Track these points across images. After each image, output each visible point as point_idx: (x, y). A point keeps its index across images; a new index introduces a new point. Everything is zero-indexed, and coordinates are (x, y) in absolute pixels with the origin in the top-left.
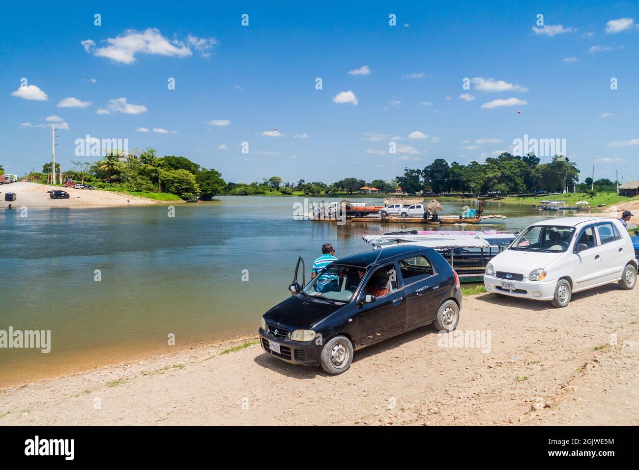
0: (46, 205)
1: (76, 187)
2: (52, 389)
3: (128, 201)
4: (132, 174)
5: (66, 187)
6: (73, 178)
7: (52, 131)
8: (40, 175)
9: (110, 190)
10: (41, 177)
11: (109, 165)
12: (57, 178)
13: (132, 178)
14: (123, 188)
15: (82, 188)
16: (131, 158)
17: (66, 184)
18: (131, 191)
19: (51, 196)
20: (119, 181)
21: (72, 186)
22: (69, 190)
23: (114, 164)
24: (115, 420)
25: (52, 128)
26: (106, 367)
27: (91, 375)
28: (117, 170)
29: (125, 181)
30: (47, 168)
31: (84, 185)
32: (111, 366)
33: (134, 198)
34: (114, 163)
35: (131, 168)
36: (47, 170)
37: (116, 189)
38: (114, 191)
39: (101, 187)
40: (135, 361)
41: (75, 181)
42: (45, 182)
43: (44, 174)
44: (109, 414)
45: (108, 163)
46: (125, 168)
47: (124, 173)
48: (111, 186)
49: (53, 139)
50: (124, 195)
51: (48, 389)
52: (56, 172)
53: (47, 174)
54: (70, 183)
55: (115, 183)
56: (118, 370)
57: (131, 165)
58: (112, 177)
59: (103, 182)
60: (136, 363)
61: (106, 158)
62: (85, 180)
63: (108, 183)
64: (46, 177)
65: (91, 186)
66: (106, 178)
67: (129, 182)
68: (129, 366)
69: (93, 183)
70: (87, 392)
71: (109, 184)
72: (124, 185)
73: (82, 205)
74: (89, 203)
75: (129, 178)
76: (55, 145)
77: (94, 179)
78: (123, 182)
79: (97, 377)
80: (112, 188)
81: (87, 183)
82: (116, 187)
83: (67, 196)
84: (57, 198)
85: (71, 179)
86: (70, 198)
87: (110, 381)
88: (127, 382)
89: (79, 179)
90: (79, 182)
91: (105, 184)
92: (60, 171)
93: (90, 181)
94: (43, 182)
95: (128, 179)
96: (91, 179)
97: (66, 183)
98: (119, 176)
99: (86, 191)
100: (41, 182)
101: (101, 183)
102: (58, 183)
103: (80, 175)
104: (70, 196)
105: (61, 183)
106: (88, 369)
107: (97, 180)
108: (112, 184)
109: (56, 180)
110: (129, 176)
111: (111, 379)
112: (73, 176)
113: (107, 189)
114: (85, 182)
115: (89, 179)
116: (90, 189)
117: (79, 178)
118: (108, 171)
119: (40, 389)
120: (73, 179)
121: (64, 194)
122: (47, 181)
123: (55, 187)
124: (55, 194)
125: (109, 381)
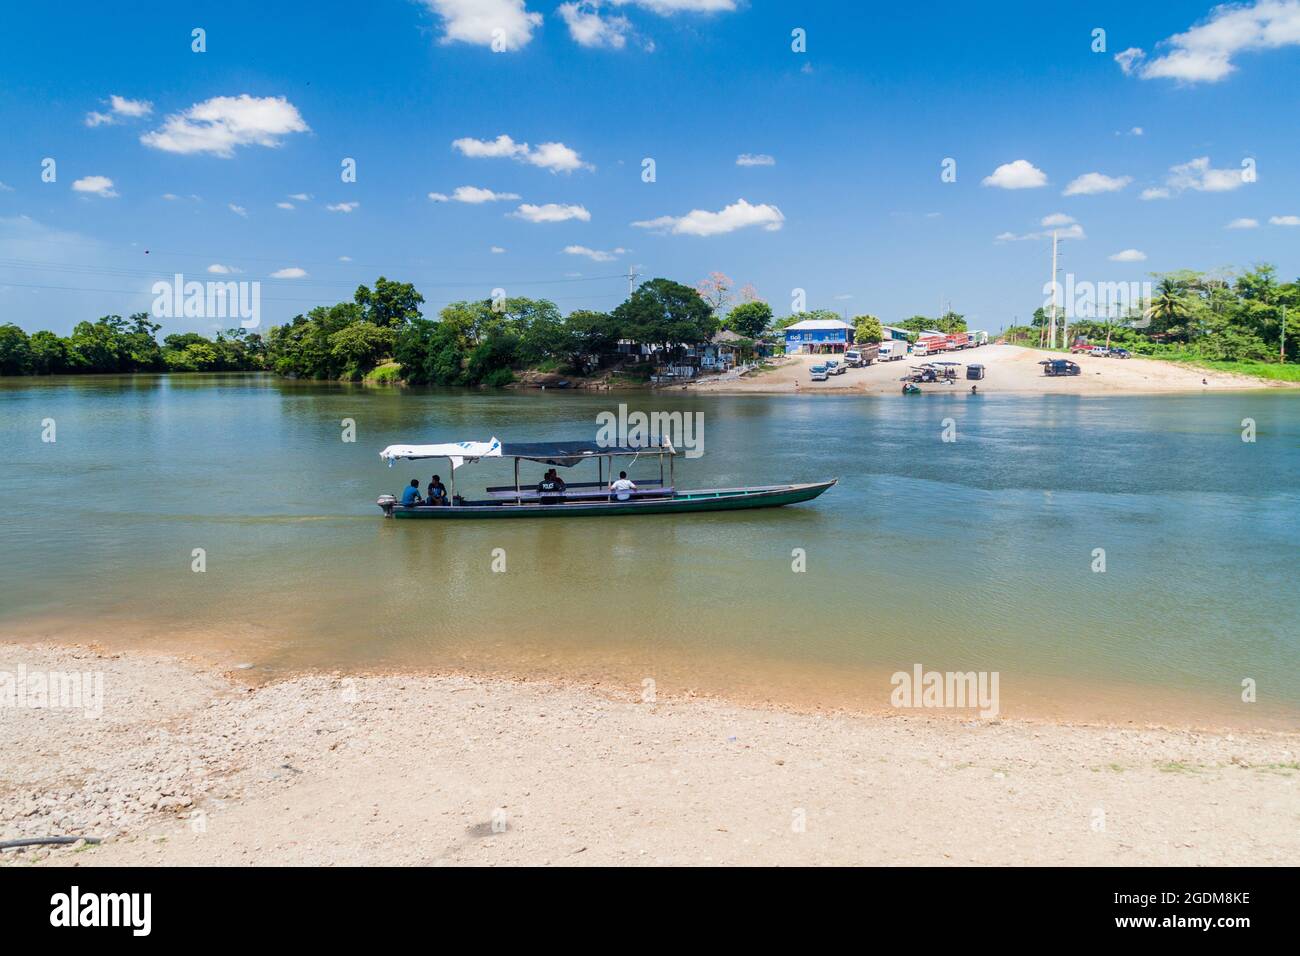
0: (1035, 387)
1: (1093, 352)
2: (1045, 741)
3: (1204, 382)
4: (1216, 322)
5: (1075, 352)
6: (1091, 334)
7: (1053, 244)
8: (1028, 330)
9: (1164, 359)
10: (1029, 334)
11: (1164, 307)
12: (1059, 334)
13: (1214, 331)
14: (1193, 354)
15: (1107, 356)
16: (1214, 288)
17: (1075, 347)
18: (1210, 358)
19: (1046, 371)
20: (1184, 338)
21: (1087, 351)
22: (1078, 359)
23: (1176, 303)
24: (1177, 845)
25: (1052, 238)
26: (1151, 726)
27: (1119, 734)
28: (1182, 315)
29: (1199, 338)
30: (1040, 319)
31: (1110, 348)
32: (1162, 728)
33: (1219, 375)
34: (1177, 300)
35: (1214, 310)
36: (1040, 321)
37: (1178, 356)
38: (1174, 360)
39: (1144, 351)
40: (1216, 730)
41: (1093, 340)
42: (1036, 345)
43: (1034, 328)
44: (1163, 827)
45: (1163, 302)
46: (1200, 311)
47: (1198, 320)
48: (1168, 349)
49: (1055, 260)
50: (1195, 370)
51: (1037, 740)
52: (1057, 324)
53: (1039, 328)
54: (1082, 345)
55: (1176, 343)
56: (1177, 740)
57: (1214, 304)
58: (1170, 331)
59: (1151, 341)
60: (1218, 734)
61: (1158, 291)
62: (1113, 338)
63: (1160, 342)
64: (1038, 334)
65: (1124, 351)
66: (1156, 334)
67: (1208, 341)
68: (1201, 737)
69: (1128, 343)
70: (1115, 767)
71: (1163, 346)
72: (1197, 347)
73: (1105, 389)
74: (1118, 385)
75: (1209, 332)
76: (1058, 270)
77: (1132, 335)
78: (1195, 341)
79: (1133, 744)
80: (1169, 355)
81: (1116, 345)
82: (1176, 352)
83: (1075, 371)
84: (1056, 375)
85: (1085, 338)
86: (1082, 375)
87: (1160, 758)
88: (1202, 773)
89: (1100, 337)
90: (1102, 342)
91: (1153, 345)
92: (1063, 321)
93: (1122, 339)
94: (1033, 344)
95: (1205, 335)
96: (1125, 336)
97: (1074, 345)
98: (1187, 327)
99: (1114, 361)
100: (1030, 344)
101: (1145, 344)
102: (1060, 346)
103: (1104, 329)
104: (1081, 370)
105: (1065, 345)
106: (1113, 720)
107: (1138, 337)
108: (1169, 345)
109: (1056, 339)
110: (1209, 328)
111: (1163, 754)
112: (1089, 330)
113: (1158, 356)
114: (1113, 343)
115: (1121, 336)
116: (1123, 357)
117: (1100, 335)
118: (1160, 318)
119: (1023, 736)
120: (1090, 337)
121: (1070, 368)
122: (1040, 342)
123: (1053, 353)
124: (1053, 367)
125: (1157, 757)
